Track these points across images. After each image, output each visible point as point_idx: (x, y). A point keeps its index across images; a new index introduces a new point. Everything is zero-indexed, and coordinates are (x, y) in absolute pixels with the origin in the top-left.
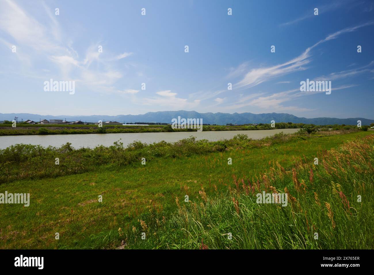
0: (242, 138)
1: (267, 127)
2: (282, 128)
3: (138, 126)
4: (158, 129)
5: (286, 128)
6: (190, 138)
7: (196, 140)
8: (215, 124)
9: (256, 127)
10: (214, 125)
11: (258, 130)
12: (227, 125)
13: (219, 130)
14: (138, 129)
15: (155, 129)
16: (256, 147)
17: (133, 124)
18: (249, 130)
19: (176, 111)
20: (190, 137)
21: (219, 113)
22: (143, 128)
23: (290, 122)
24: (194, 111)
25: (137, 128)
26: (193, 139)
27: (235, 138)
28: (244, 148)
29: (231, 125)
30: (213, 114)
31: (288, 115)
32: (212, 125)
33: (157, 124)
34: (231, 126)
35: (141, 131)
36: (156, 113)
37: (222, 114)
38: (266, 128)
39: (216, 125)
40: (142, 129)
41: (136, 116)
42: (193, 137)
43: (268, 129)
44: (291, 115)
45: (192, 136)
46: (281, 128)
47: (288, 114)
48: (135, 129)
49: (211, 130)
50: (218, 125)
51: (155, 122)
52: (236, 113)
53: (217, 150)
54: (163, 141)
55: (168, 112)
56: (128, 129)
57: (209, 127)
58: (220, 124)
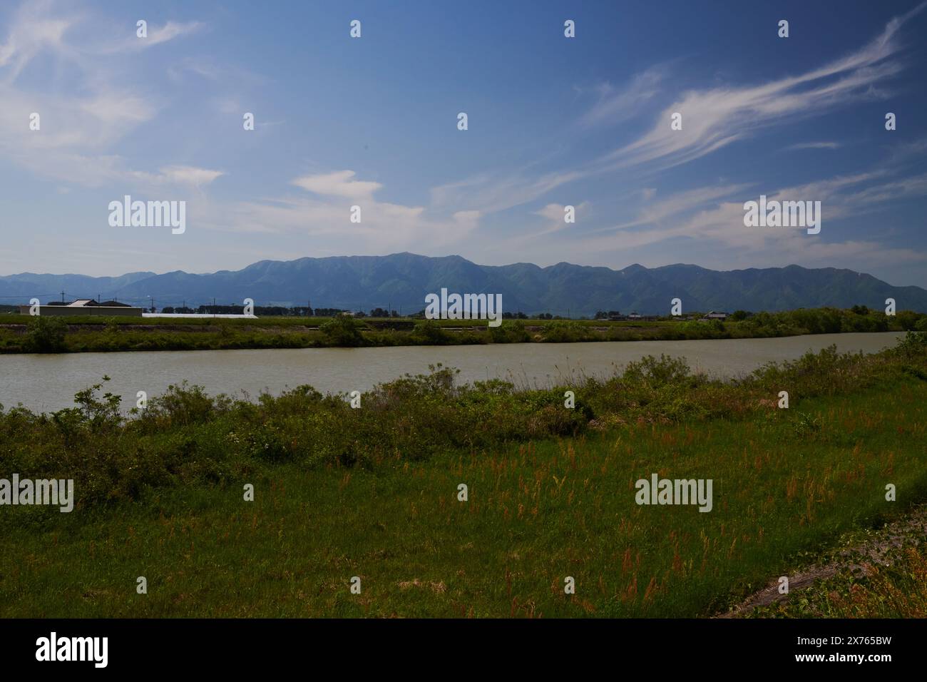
0: (662, 373)
1: (767, 327)
2: (827, 332)
3: (208, 322)
4: (296, 335)
5: (846, 331)
7: (458, 382)
8: (545, 313)
9: (722, 328)
10: (542, 317)
11: (729, 337)
12: (599, 315)
13: (565, 339)
14: (208, 334)
15: (285, 332)
16: (726, 415)
17: (192, 312)
18: (691, 338)
19: (377, 258)
21: (563, 268)
22: (230, 329)
23: (860, 305)
24: (457, 259)
25: (204, 330)
26: (446, 377)
27: (633, 373)
28: (674, 417)
29: (615, 316)
30: (539, 268)
31: (849, 276)
32: (534, 318)
33: (296, 311)
34: (615, 319)
35: (221, 343)
36: (293, 265)
37: (577, 269)
38: (760, 330)
39: (549, 317)
40: (225, 335)
41: (207, 277)
42: (443, 368)
43: (771, 336)
44: (864, 275)
45: (440, 365)
46: (823, 328)
47: (851, 272)
48: (192, 335)
49: (527, 340)
50: (557, 318)
51: (288, 305)
52: (636, 266)
53: (550, 427)
54: (306, 388)
55: (343, 260)
56: (164, 334)
57: (522, 327)
58: (570, 312)
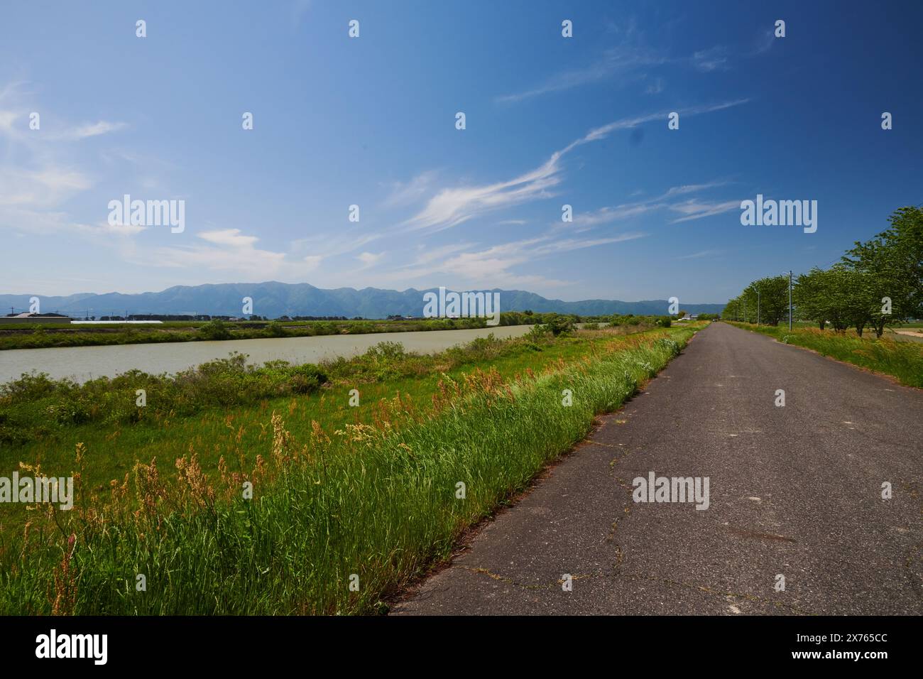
0: (389, 352)
1: (477, 323)
2: (510, 325)
3: (122, 326)
5: (520, 324)
6: (229, 358)
7: (248, 362)
8: (358, 316)
9: (452, 324)
10: (356, 319)
11: (456, 329)
12: (390, 317)
13: (360, 332)
14: (117, 334)
15: (174, 332)
17: (123, 320)
18: (435, 330)
19: (255, 285)
20: (230, 354)
21: (370, 290)
22: (134, 331)
23: (528, 310)
24: (306, 285)
25: (117, 332)
26: (241, 359)
28: (380, 379)
29: (399, 318)
30: (356, 291)
31: (526, 294)
32: (351, 319)
33: (199, 318)
34: (397, 320)
35: (126, 340)
36: (198, 288)
37: (378, 291)
38: (474, 324)
39: (361, 319)
40: (130, 335)
41: (136, 297)
42: (238, 354)
43: (479, 328)
44: (533, 294)
45: (236, 352)
46: (508, 323)
47: (526, 292)
48: (108, 335)
49: (338, 333)
50: (366, 319)
51: (193, 314)
52: (412, 289)
53: (293, 389)
55: (232, 286)
56: (83, 335)
57: (335, 326)
58: (373, 315)
